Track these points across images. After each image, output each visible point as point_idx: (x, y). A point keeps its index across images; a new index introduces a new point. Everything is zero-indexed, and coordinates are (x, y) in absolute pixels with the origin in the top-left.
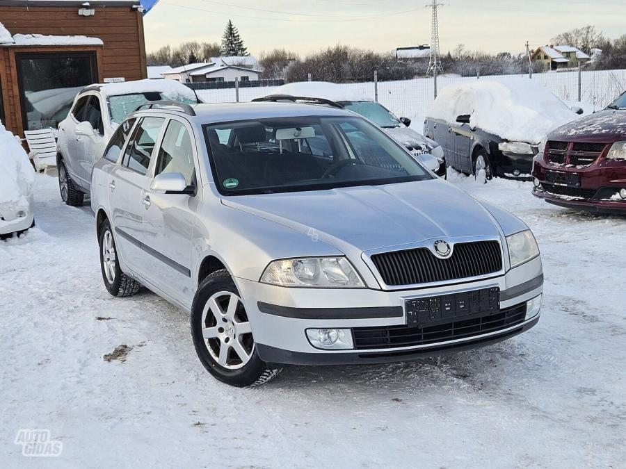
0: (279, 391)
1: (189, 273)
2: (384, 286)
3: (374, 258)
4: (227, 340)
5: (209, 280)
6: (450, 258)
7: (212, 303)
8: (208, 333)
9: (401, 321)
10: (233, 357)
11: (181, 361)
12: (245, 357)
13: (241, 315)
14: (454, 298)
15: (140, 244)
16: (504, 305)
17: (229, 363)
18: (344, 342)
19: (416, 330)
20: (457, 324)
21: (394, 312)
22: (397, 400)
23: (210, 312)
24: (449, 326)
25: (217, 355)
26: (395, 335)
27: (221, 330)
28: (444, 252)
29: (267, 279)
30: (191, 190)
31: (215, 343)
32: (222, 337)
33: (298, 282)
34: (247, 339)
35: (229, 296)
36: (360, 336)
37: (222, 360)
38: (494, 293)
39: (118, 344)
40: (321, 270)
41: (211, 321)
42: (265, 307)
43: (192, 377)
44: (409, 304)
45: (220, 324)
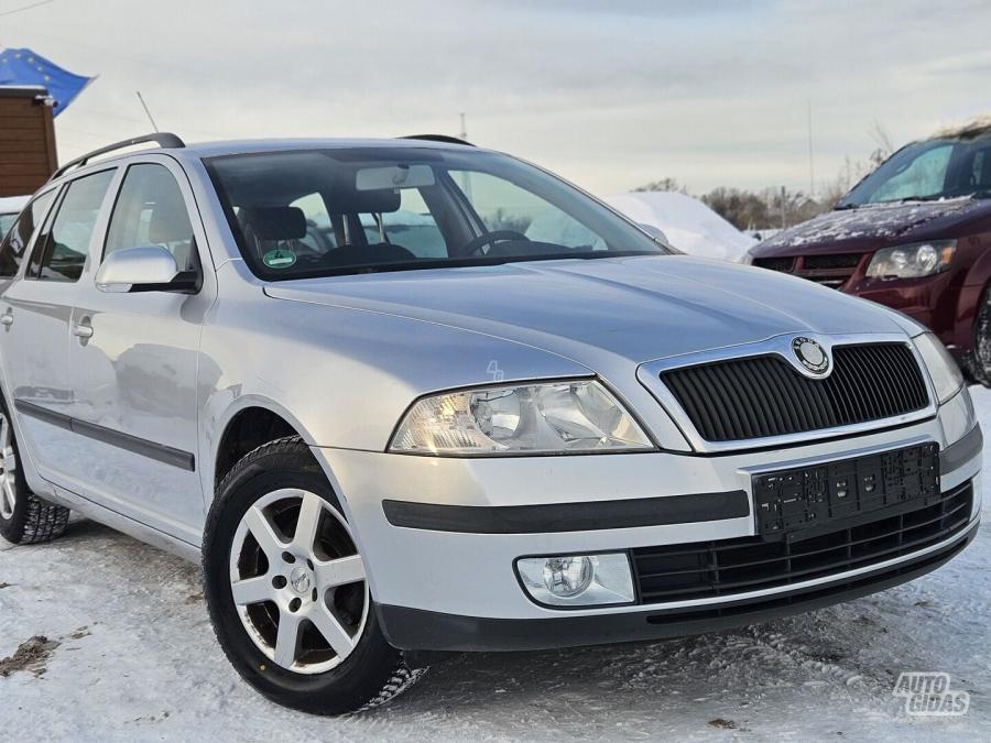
0: (426, 719)
1: (189, 462)
2: (701, 445)
3: (666, 377)
4: (295, 605)
5: (246, 466)
6: (829, 378)
7: (255, 521)
8: (245, 591)
9: (744, 527)
10: (312, 643)
11: (177, 664)
12: (344, 643)
13: (334, 540)
14: (852, 468)
15: (70, 423)
16: (948, 482)
17: (302, 658)
18: (613, 586)
19: (779, 548)
20: (858, 532)
21: (726, 505)
22: (718, 722)
23: (250, 540)
24: (841, 536)
25: (271, 640)
26: (732, 563)
27: (280, 582)
28: (815, 363)
29: (407, 442)
30: (188, 281)
31: (266, 614)
32: (282, 598)
33: (484, 444)
34: (347, 600)
35: (299, 500)
36: (650, 569)
37: (282, 653)
38: (928, 458)
39: (26, 635)
40: (540, 415)
41: (255, 562)
42: (403, 513)
43: (208, 700)
44: (761, 483)
45: (276, 567)
